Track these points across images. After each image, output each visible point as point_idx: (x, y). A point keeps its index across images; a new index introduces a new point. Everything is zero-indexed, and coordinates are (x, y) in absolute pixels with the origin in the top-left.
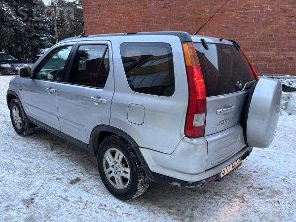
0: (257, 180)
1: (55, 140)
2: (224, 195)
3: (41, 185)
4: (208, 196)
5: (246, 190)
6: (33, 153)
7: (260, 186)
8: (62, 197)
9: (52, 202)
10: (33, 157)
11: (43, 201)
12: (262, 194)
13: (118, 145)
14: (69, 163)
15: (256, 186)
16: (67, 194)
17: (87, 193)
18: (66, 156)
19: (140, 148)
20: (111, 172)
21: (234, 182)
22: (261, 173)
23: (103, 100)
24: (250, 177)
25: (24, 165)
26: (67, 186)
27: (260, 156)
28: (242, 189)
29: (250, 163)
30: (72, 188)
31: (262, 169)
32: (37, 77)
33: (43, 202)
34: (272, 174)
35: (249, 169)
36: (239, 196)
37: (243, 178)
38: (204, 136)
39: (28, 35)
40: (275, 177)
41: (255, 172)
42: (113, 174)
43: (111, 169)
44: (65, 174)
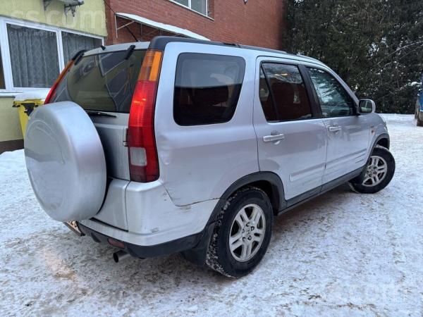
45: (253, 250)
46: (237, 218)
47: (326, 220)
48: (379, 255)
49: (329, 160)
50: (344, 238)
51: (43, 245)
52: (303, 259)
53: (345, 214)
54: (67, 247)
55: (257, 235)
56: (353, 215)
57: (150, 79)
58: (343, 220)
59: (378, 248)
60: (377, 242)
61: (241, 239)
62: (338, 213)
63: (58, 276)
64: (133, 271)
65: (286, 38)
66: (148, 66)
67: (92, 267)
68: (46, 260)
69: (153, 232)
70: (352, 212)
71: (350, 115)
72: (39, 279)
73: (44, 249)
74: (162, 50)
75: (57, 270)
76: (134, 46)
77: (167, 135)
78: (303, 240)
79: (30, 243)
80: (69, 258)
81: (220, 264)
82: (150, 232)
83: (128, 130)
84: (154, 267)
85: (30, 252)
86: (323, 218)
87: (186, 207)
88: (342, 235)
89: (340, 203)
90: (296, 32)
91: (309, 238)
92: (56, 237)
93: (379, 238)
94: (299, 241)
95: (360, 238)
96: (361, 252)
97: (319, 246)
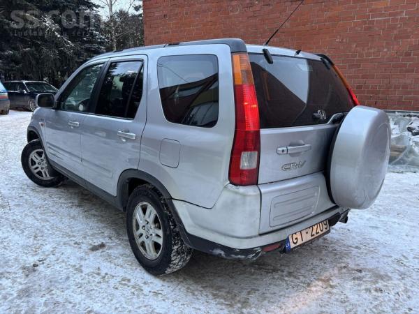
0: (357, 259)
1: (86, 195)
2: (301, 277)
3: (52, 249)
4: (276, 277)
5: (336, 272)
6: (54, 209)
7: (359, 268)
8: (74, 266)
9: (59, 272)
10: (52, 214)
11: (49, 269)
12: (359, 279)
13: (149, 198)
14: (97, 225)
15: (353, 267)
16: (83, 263)
17: (109, 264)
18: (94, 215)
19: (173, 201)
20: (141, 235)
21: (321, 259)
22: (366, 249)
23: (132, 134)
24: (348, 254)
25: (37, 224)
26: (86, 253)
27: (370, 227)
28: (331, 270)
29: (354, 235)
30: (91, 255)
31: (368, 244)
32: (62, 107)
33: (48, 272)
34: (383, 251)
35: (349, 243)
36: (323, 278)
37: (336, 254)
38: (257, 184)
39: (76, 59)
40: (386, 256)
41: (357, 247)
42: (143, 238)
43: (141, 230)
44: (88, 238)
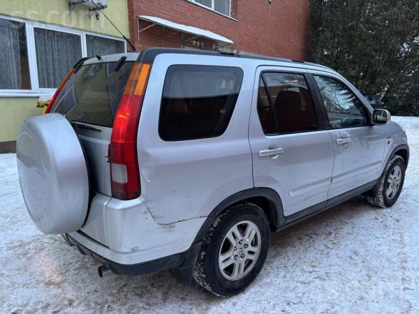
45: (245, 268)
46: (229, 235)
47: (333, 235)
48: (386, 280)
49: (336, 174)
50: (350, 257)
51: (43, 249)
52: (302, 279)
53: (355, 229)
54: (65, 252)
55: (251, 253)
56: (364, 231)
57: (135, 94)
58: (352, 237)
59: (386, 271)
60: (387, 264)
61: (233, 257)
62: (347, 229)
63: (49, 284)
64: (123, 283)
65: (311, 38)
66: (135, 79)
67: (84, 276)
68: (41, 265)
69: (133, 251)
70: (363, 228)
71: (364, 125)
72: (31, 285)
73: (43, 254)
74: (151, 62)
75: (50, 277)
76: (125, 58)
77: (151, 151)
78: (305, 257)
79: (31, 246)
80: (64, 265)
81: (208, 283)
82: (130, 251)
83: (109, 146)
84: (144, 279)
85: (29, 255)
86: (330, 233)
87: (170, 225)
88: (349, 254)
89: (351, 217)
90: (323, 31)
91: (312, 255)
92: (56, 241)
93: (388, 260)
94: (300, 258)
95: (368, 258)
96: (367, 275)
97: (322, 265)
